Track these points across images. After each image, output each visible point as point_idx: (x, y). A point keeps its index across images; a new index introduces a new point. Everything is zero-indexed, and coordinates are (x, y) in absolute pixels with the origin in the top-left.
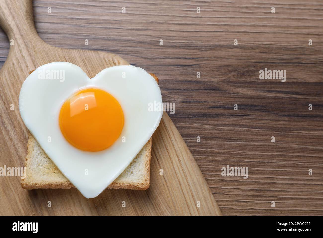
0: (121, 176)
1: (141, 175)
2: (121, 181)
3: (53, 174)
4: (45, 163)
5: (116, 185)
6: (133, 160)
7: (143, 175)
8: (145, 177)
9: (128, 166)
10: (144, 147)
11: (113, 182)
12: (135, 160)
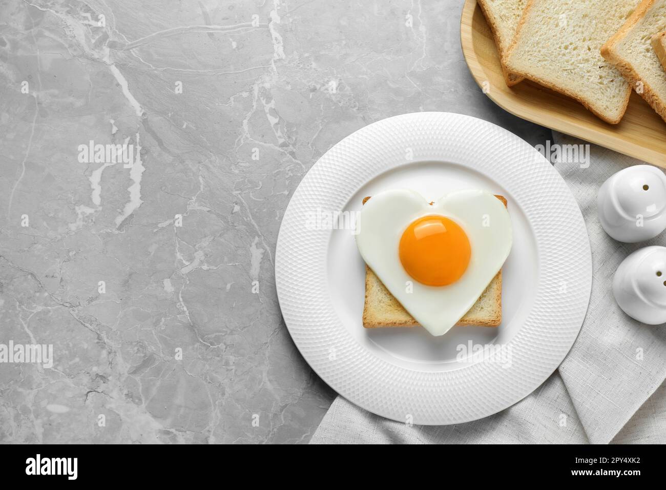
0: (469, 312)
1: (493, 311)
2: (470, 318)
3: (396, 311)
4: (386, 300)
5: (465, 322)
6: (482, 294)
7: (495, 311)
8: (497, 312)
9: (477, 301)
10: (494, 279)
11: (462, 319)
12: (485, 295)
